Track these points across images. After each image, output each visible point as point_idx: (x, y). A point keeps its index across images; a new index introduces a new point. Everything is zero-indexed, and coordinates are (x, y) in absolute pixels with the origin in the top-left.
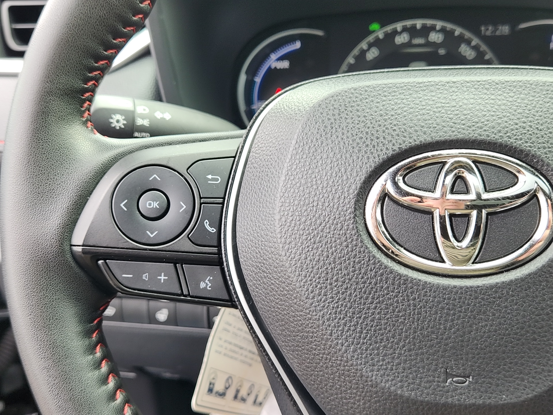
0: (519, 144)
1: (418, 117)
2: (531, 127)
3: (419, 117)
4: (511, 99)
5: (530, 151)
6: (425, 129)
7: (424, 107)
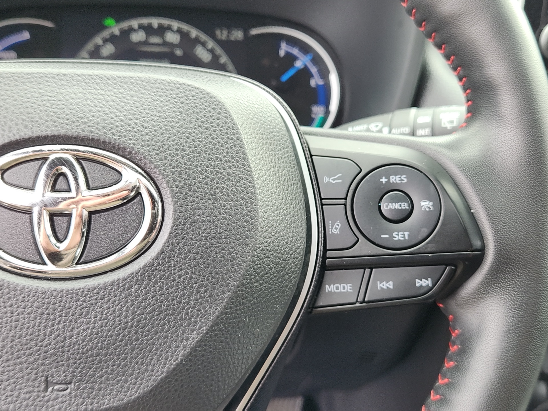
0: (123, 141)
1: (20, 110)
2: (136, 124)
3: (22, 110)
4: (120, 96)
5: (133, 148)
6: (27, 123)
7: (28, 100)
